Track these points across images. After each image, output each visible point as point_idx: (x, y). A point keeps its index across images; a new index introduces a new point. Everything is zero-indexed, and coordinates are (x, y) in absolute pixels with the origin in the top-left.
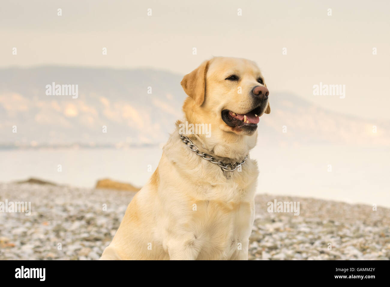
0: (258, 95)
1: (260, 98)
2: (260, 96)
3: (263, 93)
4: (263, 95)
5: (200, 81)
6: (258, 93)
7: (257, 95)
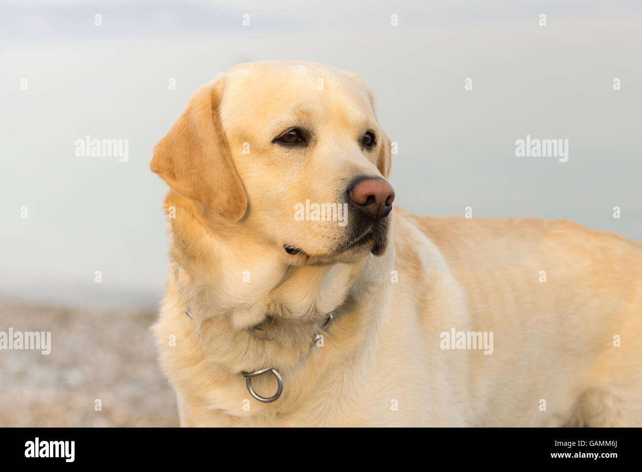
0: (364, 205)
1: (369, 212)
2: (372, 208)
3: (378, 200)
4: (378, 206)
5: (210, 147)
6: (363, 200)
7: (360, 204)
